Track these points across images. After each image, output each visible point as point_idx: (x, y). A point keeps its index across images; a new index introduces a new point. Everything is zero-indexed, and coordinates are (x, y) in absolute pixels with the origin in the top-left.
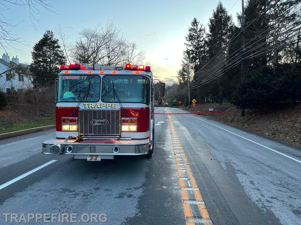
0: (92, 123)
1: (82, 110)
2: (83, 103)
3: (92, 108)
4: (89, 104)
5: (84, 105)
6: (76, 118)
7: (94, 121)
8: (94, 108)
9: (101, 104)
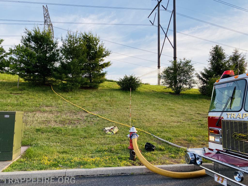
0: (234, 136)
1: (225, 120)
2: (227, 113)
3: (234, 118)
4: (231, 114)
5: (227, 115)
6: (220, 130)
7: (235, 134)
8: (236, 118)
9: (243, 114)
